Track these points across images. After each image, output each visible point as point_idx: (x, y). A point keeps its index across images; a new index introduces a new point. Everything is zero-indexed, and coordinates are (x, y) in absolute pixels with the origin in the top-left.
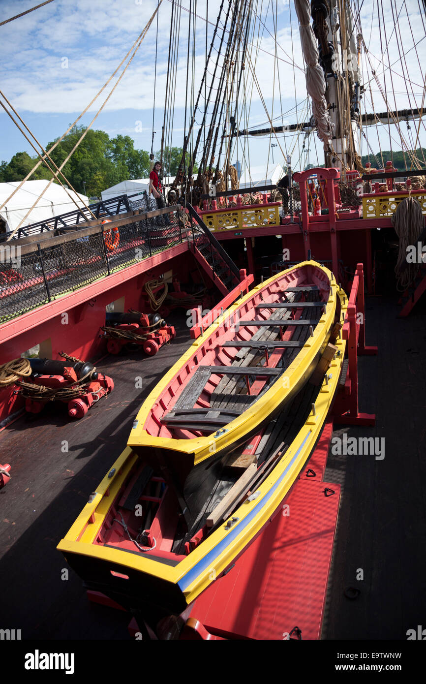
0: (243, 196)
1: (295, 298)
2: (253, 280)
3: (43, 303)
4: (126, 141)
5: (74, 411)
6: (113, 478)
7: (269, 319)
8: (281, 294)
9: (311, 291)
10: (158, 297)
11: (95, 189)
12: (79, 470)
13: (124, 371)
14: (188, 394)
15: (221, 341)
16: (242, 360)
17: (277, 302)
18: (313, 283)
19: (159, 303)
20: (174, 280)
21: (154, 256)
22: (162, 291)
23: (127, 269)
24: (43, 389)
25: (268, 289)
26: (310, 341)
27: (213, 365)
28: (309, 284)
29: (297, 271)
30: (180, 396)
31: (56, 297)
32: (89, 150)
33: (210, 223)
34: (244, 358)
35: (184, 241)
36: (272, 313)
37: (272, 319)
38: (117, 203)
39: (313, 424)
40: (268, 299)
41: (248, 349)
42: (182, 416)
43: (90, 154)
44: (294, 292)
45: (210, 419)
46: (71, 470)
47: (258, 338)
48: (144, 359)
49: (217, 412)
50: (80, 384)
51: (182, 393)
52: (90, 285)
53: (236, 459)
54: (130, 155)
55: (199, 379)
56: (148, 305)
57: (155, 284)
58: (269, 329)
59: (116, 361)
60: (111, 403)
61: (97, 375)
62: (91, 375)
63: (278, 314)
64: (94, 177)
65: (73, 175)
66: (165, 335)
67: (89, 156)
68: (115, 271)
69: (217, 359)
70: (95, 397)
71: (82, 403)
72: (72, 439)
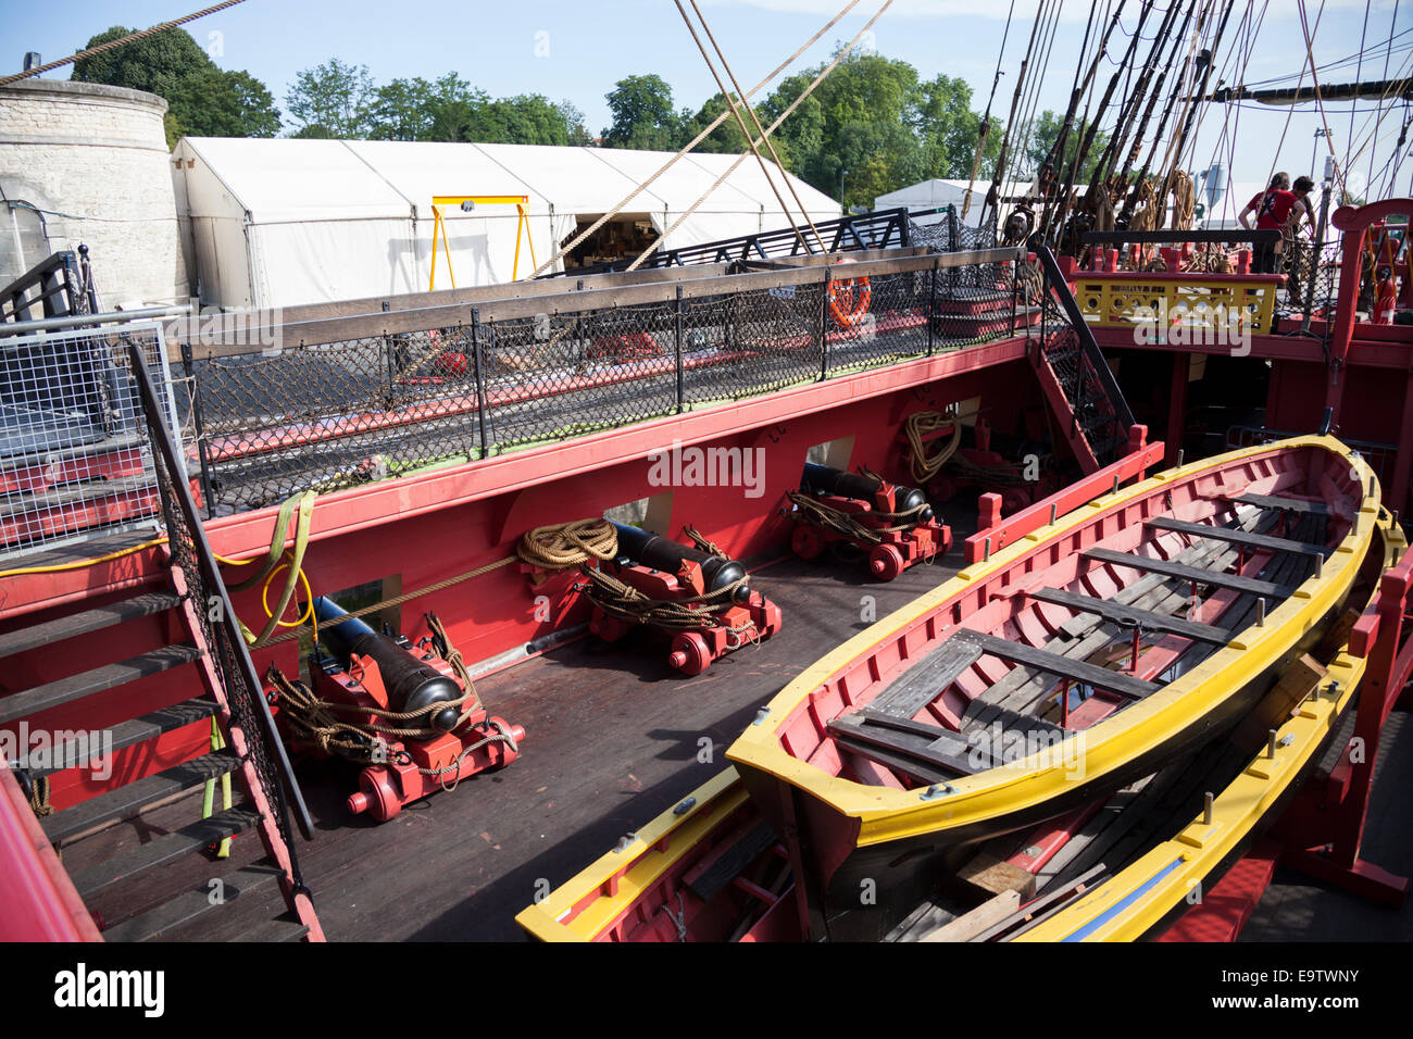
0: (1199, 248)
1: (1261, 522)
2: (1160, 456)
3: (664, 412)
4: (954, 89)
5: (681, 657)
6: (684, 817)
7: (1175, 560)
8: (1225, 504)
9: (1304, 513)
10: (932, 452)
11: (866, 191)
12: (654, 782)
13: (814, 600)
14: (910, 684)
15: (1030, 583)
16: (1075, 641)
17: (1207, 521)
18: (1320, 495)
19: (932, 466)
20: (979, 422)
21: (937, 357)
22: (946, 440)
23: (867, 373)
24: (630, 594)
25: (1191, 485)
26: (1249, 636)
27: (1000, 634)
28: (1306, 494)
29: (1281, 456)
30: (893, 684)
31: (695, 406)
32: (869, 101)
33: (1093, 303)
34: (1081, 637)
35: (1019, 334)
36: (1187, 545)
37: (1182, 561)
38: (886, 224)
39: (1197, 845)
40: (1186, 510)
41: (1098, 618)
42: (878, 729)
43: (869, 112)
44: (1257, 506)
45: (939, 754)
46: (638, 779)
47: (1130, 599)
48: (865, 585)
49: (959, 743)
50: (709, 602)
51: (899, 680)
52: (775, 394)
53: (985, 867)
54: (959, 122)
55: (950, 658)
56: (904, 466)
57: (930, 421)
58: (1166, 584)
59: (804, 574)
60: (765, 661)
61: (749, 593)
62: (735, 590)
63: (1201, 552)
64: (867, 163)
65: (823, 153)
66: (924, 542)
67: (867, 115)
68: (838, 374)
69: (1013, 623)
70: (731, 640)
71: (701, 645)
72: (661, 715)
